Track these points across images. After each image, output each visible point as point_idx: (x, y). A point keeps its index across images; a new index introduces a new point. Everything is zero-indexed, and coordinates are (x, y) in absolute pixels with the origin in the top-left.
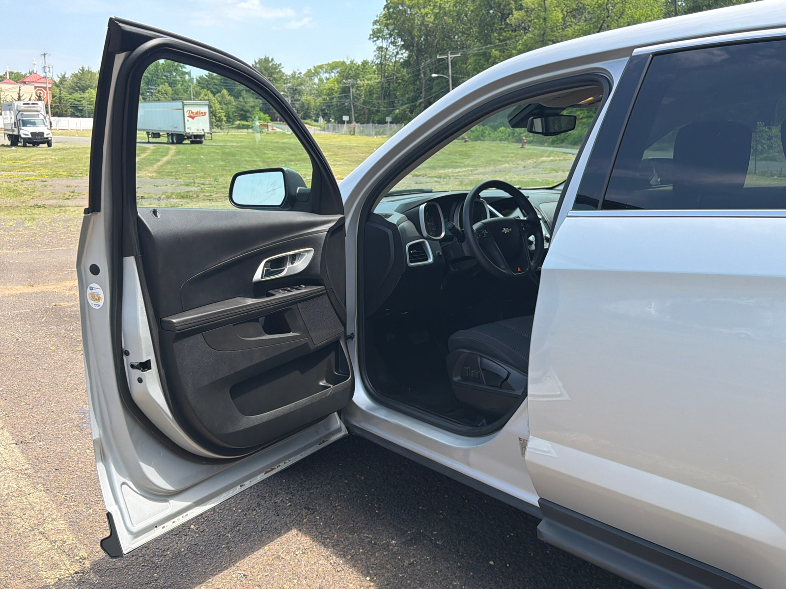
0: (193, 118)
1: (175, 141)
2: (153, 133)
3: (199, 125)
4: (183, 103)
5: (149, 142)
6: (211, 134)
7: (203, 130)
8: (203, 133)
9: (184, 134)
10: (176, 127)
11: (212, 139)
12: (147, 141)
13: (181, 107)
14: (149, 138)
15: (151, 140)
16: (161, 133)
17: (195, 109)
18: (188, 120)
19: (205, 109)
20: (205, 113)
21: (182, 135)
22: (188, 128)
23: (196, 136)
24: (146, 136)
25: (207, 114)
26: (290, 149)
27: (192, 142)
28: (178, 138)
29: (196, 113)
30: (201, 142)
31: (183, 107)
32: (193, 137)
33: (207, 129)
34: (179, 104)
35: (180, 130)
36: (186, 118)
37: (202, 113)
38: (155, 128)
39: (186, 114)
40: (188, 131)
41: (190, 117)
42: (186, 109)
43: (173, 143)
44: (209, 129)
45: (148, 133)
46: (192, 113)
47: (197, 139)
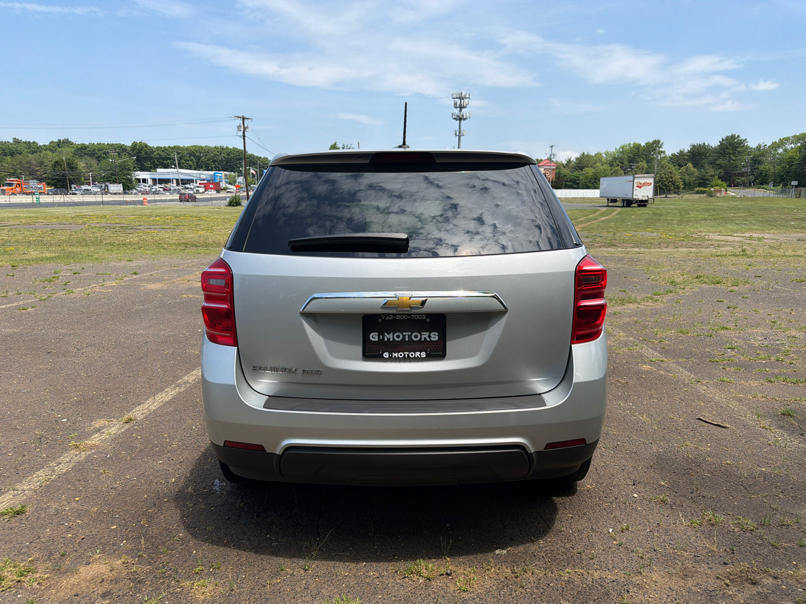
0: (640, 187)
1: (625, 205)
2: (612, 199)
3: (645, 191)
4: (634, 176)
5: (608, 206)
6: (654, 199)
7: (647, 196)
8: (647, 199)
9: (632, 199)
10: (627, 195)
11: (653, 203)
12: (607, 205)
13: (632, 180)
14: (608, 203)
15: (610, 204)
16: (618, 200)
17: (642, 181)
18: (636, 189)
19: (651, 181)
20: (651, 184)
21: (630, 200)
22: (635, 195)
23: (641, 201)
24: (606, 201)
25: (652, 184)
26: (714, 210)
27: (639, 206)
28: (628, 203)
29: (644, 184)
30: (645, 206)
31: (634, 180)
32: (638, 202)
33: (651, 195)
34: (631, 178)
35: (629, 197)
36: (635, 188)
37: (648, 183)
38: (613, 195)
39: (635, 185)
40: (635, 197)
41: (638, 187)
42: (636, 181)
43: (623, 206)
44: (652, 195)
45: (608, 200)
46: (640, 184)
47: (642, 203)
